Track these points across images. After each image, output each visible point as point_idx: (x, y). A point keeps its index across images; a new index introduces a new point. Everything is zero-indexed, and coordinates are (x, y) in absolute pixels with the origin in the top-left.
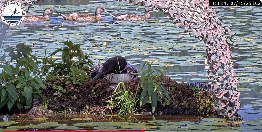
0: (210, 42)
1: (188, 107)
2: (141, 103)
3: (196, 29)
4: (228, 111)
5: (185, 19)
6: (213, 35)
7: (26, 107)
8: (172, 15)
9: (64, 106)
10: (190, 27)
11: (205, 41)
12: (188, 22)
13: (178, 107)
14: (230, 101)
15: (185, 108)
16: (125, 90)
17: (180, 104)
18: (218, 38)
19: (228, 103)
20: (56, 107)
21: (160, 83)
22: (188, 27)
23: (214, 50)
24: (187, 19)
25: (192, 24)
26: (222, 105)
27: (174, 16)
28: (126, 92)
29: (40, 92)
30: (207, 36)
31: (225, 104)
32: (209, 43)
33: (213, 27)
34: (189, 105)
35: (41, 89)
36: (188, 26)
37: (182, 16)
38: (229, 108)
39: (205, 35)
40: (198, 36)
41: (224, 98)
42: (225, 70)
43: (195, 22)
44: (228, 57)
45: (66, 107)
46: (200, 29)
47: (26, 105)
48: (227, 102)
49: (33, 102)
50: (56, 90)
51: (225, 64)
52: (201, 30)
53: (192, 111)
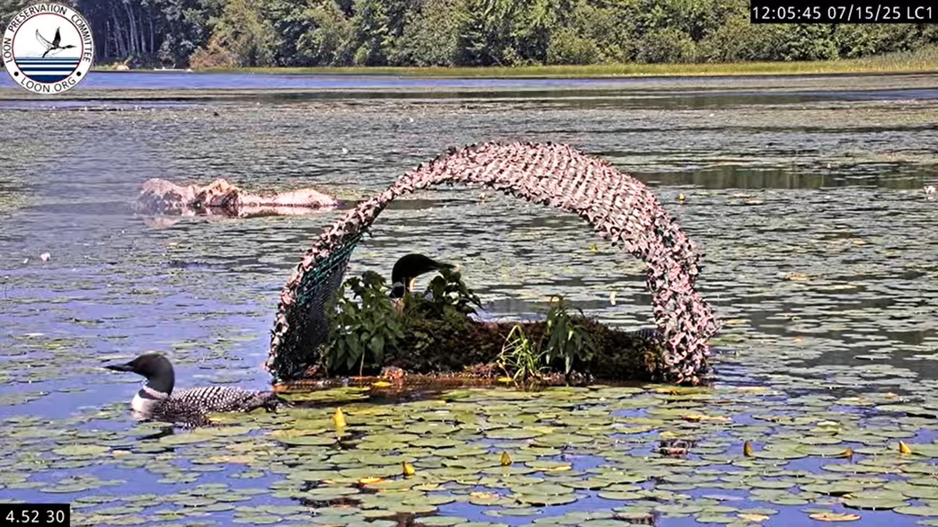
2: (548, 358)
3: (629, 240)
5: (612, 225)
7: (374, 366)
8: (592, 220)
9: (430, 363)
10: (620, 238)
11: (644, 258)
12: (618, 230)
16: (522, 337)
20: (418, 366)
21: (576, 326)
24: (616, 225)
25: (624, 233)
27: (595, 220)
28: (526, 341)
29: (395, 343)
32: (650, 261)
35: (397, 338)
36: (617, 236)
37: (608, 221)
39: (643, 250)
40: (634, 250)
43: (630, 229)
45: (433, 364)
47: (374, 362)
49: (385, 358)
50: (420, 339)
52: (637, 242)
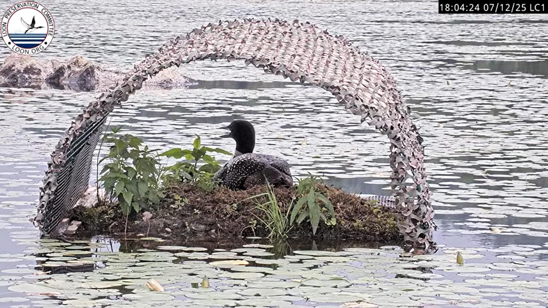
0: (396, 136)
1: (363, 229)
4: (418, 235)
5: (361, 103)
6: (400, 127)
11: (389, 134)
12: (366, 107)
13: (349, 228)
14: (422, 221)
15: (359, 230)
17: (351, 225)
18: (407, 133)
19: (418, 224)
22: (366, 114)
23: (402, 149)
24: (365, 103)
25: (372, 110)
26: (410, 226)
30: (392, 128)
31: (415, 225)
33: (400, 116)
34: (364, 226)
36: (366, 112)
37: (357, 99)
38: (420, 231)
39: (389, 127)
40: (381, 126)
41: (413, 216)
42: (416, 177)
43: (376, 107)
44: (420, 159)
46: (383, 117)
48: (418, 221)
51: (416, 169)
52: (383, 119)
53: (368, 234)
